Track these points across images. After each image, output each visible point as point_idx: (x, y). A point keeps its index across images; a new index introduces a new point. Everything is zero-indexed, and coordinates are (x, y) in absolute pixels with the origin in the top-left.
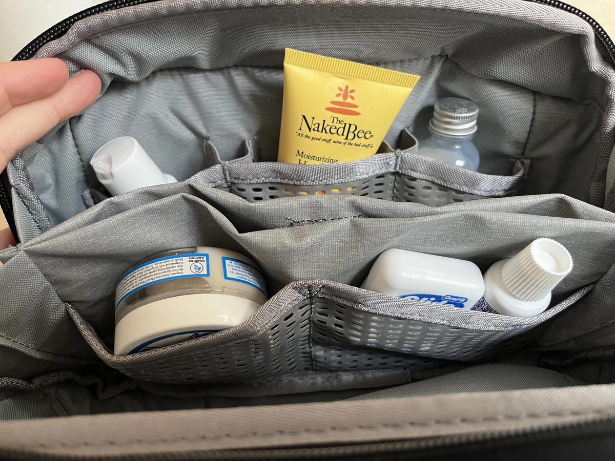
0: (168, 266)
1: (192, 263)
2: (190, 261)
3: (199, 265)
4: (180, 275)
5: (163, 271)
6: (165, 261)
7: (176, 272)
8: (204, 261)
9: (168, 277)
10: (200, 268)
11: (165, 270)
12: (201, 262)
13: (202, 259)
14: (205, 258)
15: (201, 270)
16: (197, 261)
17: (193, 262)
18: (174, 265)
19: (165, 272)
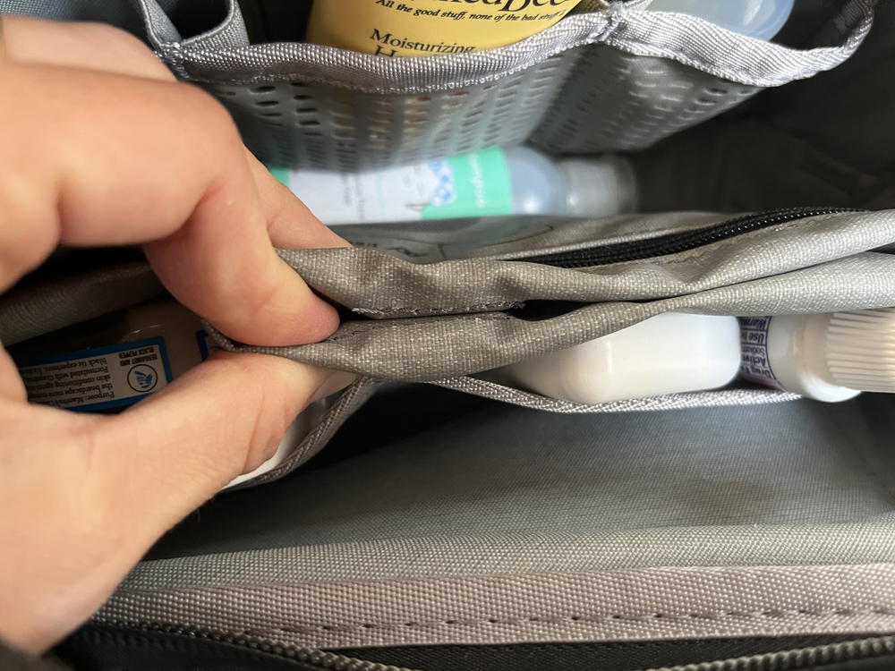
0: (76, 378)
1: (128, 367)
2: (123, 364)
3: (146, 371)
4: (108, 399)
5: (67, 388)
6: (65, 363)
7: (95, 392)
8: (155, 357)
9: (81, 404)
10: (149, 378)
11: (73, 387)
12: (148, 363)
13: (149, 354)
14: (156, 348)
15: (153, 381)
16: (139, 360)
17: (132, 366)
18: (89, 376)
19: (72, 391)
